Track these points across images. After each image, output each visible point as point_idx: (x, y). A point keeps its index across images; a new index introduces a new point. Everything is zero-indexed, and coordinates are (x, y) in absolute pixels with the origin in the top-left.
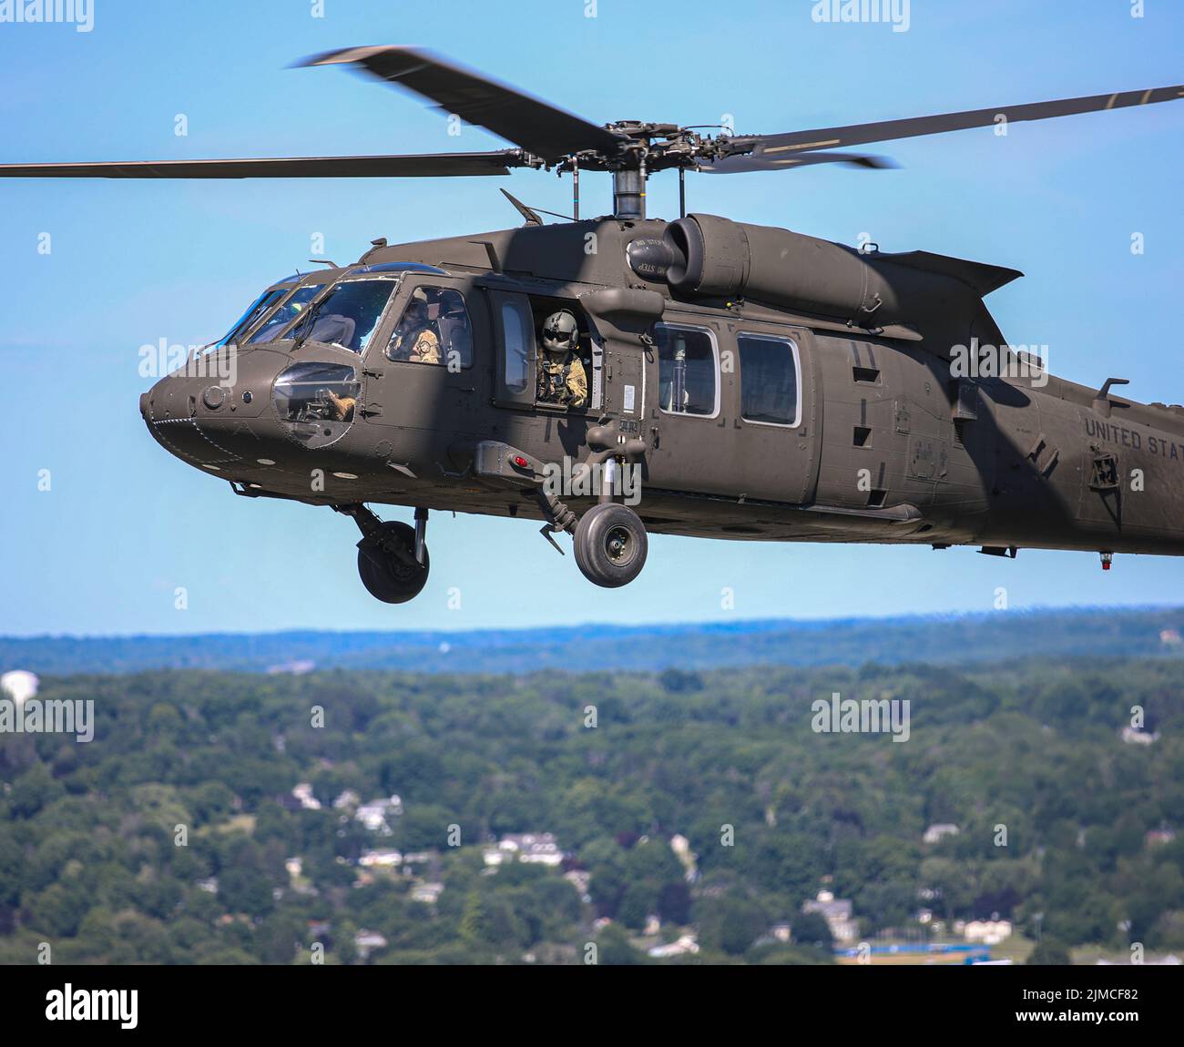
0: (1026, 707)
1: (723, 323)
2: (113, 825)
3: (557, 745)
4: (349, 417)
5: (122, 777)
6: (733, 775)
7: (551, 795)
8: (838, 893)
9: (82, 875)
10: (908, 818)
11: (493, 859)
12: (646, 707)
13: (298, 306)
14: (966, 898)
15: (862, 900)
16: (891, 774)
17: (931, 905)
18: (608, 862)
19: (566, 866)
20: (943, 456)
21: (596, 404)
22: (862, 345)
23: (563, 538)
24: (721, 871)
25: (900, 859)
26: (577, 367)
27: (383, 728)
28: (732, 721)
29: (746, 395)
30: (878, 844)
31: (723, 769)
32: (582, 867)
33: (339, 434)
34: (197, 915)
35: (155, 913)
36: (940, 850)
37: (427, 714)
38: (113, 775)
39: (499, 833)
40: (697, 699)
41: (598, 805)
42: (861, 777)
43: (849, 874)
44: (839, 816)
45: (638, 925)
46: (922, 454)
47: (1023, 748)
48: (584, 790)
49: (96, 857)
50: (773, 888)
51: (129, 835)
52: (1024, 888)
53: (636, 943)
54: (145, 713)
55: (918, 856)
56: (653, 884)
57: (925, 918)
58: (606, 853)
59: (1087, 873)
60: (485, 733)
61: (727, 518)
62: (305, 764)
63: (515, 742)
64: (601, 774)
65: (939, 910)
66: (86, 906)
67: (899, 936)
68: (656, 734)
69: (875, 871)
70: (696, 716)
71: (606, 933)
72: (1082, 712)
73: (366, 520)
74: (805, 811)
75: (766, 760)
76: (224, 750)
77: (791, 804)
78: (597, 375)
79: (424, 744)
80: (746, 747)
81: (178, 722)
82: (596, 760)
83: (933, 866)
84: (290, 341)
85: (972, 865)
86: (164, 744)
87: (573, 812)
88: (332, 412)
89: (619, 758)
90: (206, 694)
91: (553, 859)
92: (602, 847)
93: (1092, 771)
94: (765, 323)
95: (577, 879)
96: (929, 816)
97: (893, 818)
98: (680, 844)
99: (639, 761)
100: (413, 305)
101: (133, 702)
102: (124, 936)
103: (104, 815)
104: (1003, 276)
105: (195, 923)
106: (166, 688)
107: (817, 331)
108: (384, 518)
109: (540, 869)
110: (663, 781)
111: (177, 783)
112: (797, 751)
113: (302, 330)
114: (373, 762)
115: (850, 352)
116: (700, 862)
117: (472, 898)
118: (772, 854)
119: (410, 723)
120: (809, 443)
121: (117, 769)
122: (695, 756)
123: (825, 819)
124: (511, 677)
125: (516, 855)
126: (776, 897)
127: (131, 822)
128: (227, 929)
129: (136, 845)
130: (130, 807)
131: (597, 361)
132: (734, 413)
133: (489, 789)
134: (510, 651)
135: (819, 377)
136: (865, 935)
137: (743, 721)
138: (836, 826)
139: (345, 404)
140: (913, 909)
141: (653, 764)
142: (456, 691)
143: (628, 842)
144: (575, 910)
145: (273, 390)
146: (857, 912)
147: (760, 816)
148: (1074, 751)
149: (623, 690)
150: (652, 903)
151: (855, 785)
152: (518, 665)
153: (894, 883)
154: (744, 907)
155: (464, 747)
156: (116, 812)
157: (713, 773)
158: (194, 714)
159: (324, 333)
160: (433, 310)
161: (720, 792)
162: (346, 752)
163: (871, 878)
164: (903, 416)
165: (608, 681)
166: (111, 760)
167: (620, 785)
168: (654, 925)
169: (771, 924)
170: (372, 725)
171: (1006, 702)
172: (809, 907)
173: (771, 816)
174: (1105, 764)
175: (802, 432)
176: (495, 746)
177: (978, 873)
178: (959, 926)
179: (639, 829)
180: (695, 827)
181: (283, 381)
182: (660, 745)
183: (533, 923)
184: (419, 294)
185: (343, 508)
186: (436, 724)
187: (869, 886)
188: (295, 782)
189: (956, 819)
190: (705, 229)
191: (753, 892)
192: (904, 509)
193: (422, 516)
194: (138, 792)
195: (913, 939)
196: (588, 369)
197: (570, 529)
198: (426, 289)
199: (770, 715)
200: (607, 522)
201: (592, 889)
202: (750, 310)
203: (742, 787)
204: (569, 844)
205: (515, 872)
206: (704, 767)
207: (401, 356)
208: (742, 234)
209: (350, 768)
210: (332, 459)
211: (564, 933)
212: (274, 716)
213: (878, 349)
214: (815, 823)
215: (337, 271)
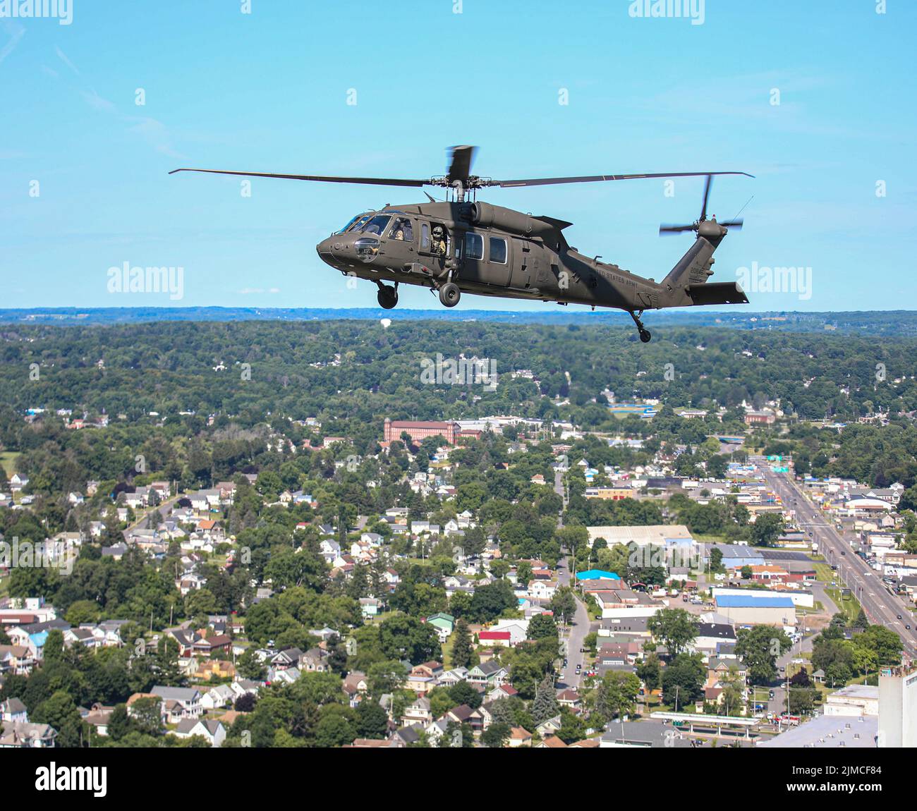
0: (669, 339)
1: (486, 233)
2: (407, 363)
3: (535, 345)
4: (376, 254)
5: (411, 349)
6: (584, 355)
7: (532, 359)
8: (610, 389)
9: (397, 377)
10: (632, 369)
11: (514, 376)
12: (562, 335)
13: (363, 222)
14: (647, 392)
15: (617, 391)
16: (628, 356)
17: (636, 394)
18: (546, 378)
19: (534, 379)
20: (547, 275)
21: (448, 254)
22: (525, 242)
23: (436, 292)
24: (579, 382)
25: (628, 381)
26: (442, 242)
27: (487, 338)
28: (586, 340)
29: (491, 254)
30: (622, 376)
31: (581, 353)
32: (539, 380)
33: (373, 259)
34: (428, 389)
35: (417, 388)
36: (640, 379)
37: (499, 335)
38: (409, 349)
39: (516, 369)
40: (577, 333)
41: (544, 362)
42: (619, 357)
43: (614, 384)
44: (612, 368)
45: (553, 397)
46: (541, 274)
47: (666, 350)
48: (541, 357)
49: (402, 372)
50: (592, 387)
51: (411, 366)
52: (663, 390)
53: (552, 401)
54: (420, 331)
55: (634, 380)
56: (559, 385)
57: (635, 397)
58: (546, 375)
59: (682, 387)
60: (515, 341)
61: (484, 289)
62: (463, 347)
63: (523, 343)
64: (547, 353)
65: (639, 395)
66: (398, 386)
67: (627, 402)
68: (562, 343)
69: (621, 384)
70: (576, 338)
71: (543, 398)
72: (686, 341)
73: (380, 285)
74: (603, 366)
75: (593, 351)
76: (440, 343)
77: (599, 364)
78: (448, 246)
79: (497, 343)
80: (588, 347)
81: (429, 335)
82: (545, 349)
83: (638, 383)
84: (360, 232)
85: (649, 383)
86: (424, 341)
87: (537, 364)
88: (371, 252)
89: (552, 349)
90: (438, 327)
91: (531, 377)
92: (545, 374)
93: (686, 358)
94: (498, 234)
95: (538, 383)
96: (638, 369)
97: (628, 369)
98: (567, 374)
99: (557, 350)
100: (396, 223)
101: (417, 328)
102: (408, 394)
103: (405, 360)
104: (567, 224)
105: (428, 391)
106: (427, 325)
107: (513, 237)
108: (385, 285)
109: (527, 380)
110: (564, 356)
111: (426, 352)
112: (603, 349)
113: (364, 229)
114: (482, 348)
115: (522, 243)
116: (572, 380)
117: (506, 387)
118: (592, 378)
119: (494, 337)
120: (508, 270)
121: (410, 347)
122: (574, 350)
123: (609, 369)
124: (526, 325)
125: (520, 376)
126: (593, 390)
127: (412, 362)
128: (437, 393)
129: (413, 369)
130: (413, 358)
131: (449, 242)
132: (488, 258)
133: (514, 356)
134: (531, 318)
135: (513, 250)
136: (618, 402)
137: (589, 340)
138: (611, 371)
139: (375, 250)
140: (631, 395)
141: (561, 352)
142: (509, 328)
143: (552, 373)
144: (536, 391)
145: (354, 245)
146: (616, 395)
147: (591, 367)
148: (682, 352)
149: (556, 331)
150: (558, 391)
151: (618, 359)
152: (528, 321)
153: (626, 387)
154: (583, 392)
155: (508, 344)
156: (409, 360)
157: (578, 354)
158: (434, 332)
159: (372, 229)
160: (402, 225)
161: (580, 360)
162: (475, 344)
163: (620, 386)
164: (536, 263)
165: (553, 327)
166: (409, 344)
167: (551, 356)
168: (558, 397)
169: (590, 397)
170: (483, 337)
171: (664, 337)
172: (602, 393)
173: (594, 367)
174: (690, 356)
175: (507, 266)
176: (517, 344)
177: (650, 386)
178: (644, 400)
179: (556, 369)
180: (572, 369)
181: (357, 243)
182: (564, 346)
183: (524, 395)
184: (398, 220)
185: (374, 281)
186: (502, 337)
187: (620, 388)
188: (460, 353)
189: (646, 370)
190: (482, 207)
191: (586, 388)
192: (535, 289)
193: (396, 284)
194: (415, 354)
195: (631, 403)
196: (446, 245)
197: (438, 290)
198: (400, 218)
199: (596, 338)
200: (449, 288)
201: (541, 386)
202: (494, 230)
203: (586, 359)
204: (536, 373)
205: (521, 380)
206: (576, 352)
207: (393, 237)
208: (493, 208)
209: (476, 349)
210: (372, 266)
211: (532, 398)
212: (457, 333)
213: (530, 243)
214: (605, 369)
215: (375, 212)
